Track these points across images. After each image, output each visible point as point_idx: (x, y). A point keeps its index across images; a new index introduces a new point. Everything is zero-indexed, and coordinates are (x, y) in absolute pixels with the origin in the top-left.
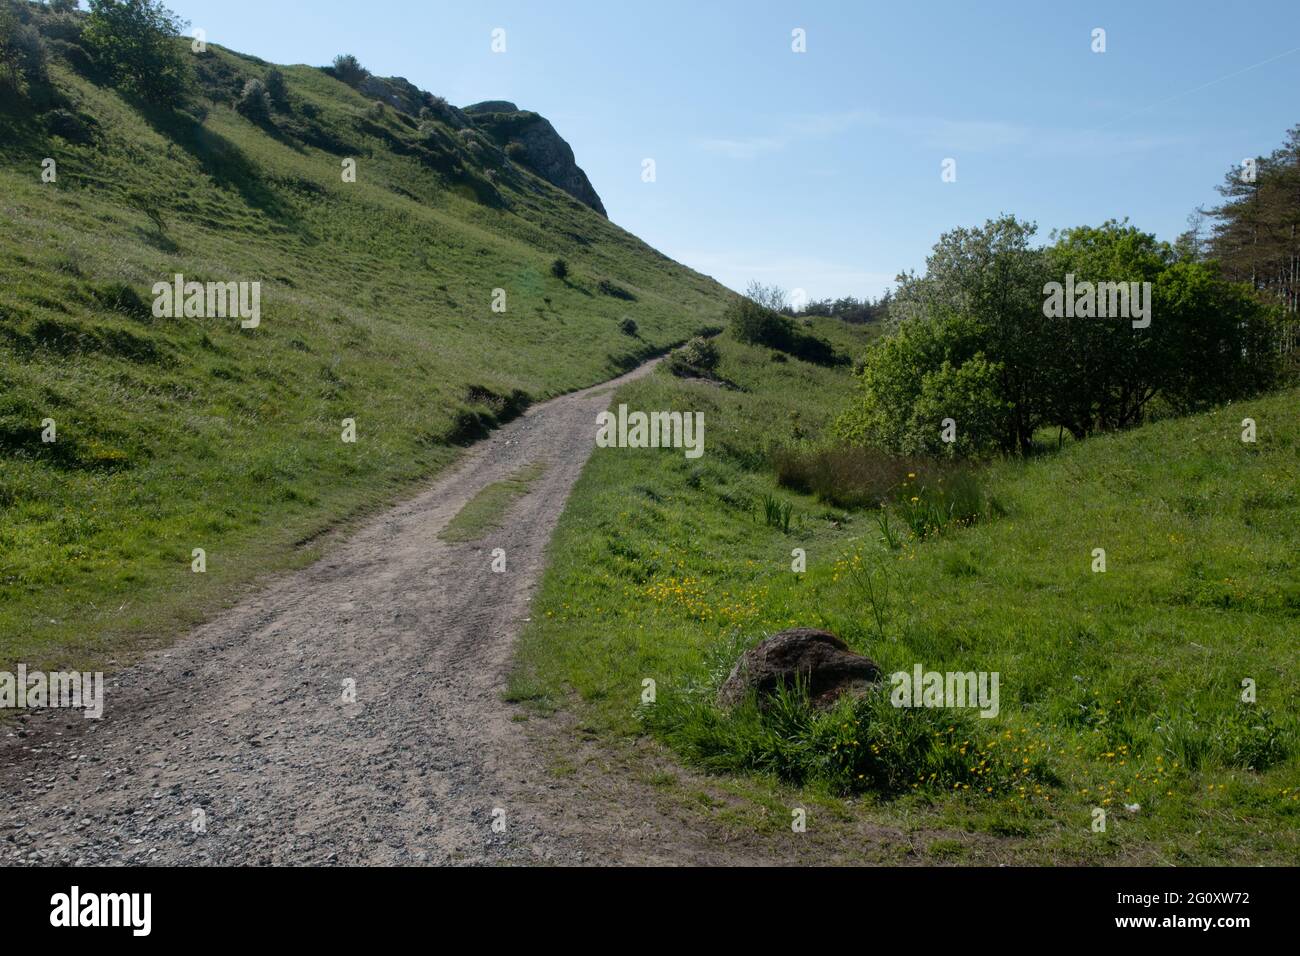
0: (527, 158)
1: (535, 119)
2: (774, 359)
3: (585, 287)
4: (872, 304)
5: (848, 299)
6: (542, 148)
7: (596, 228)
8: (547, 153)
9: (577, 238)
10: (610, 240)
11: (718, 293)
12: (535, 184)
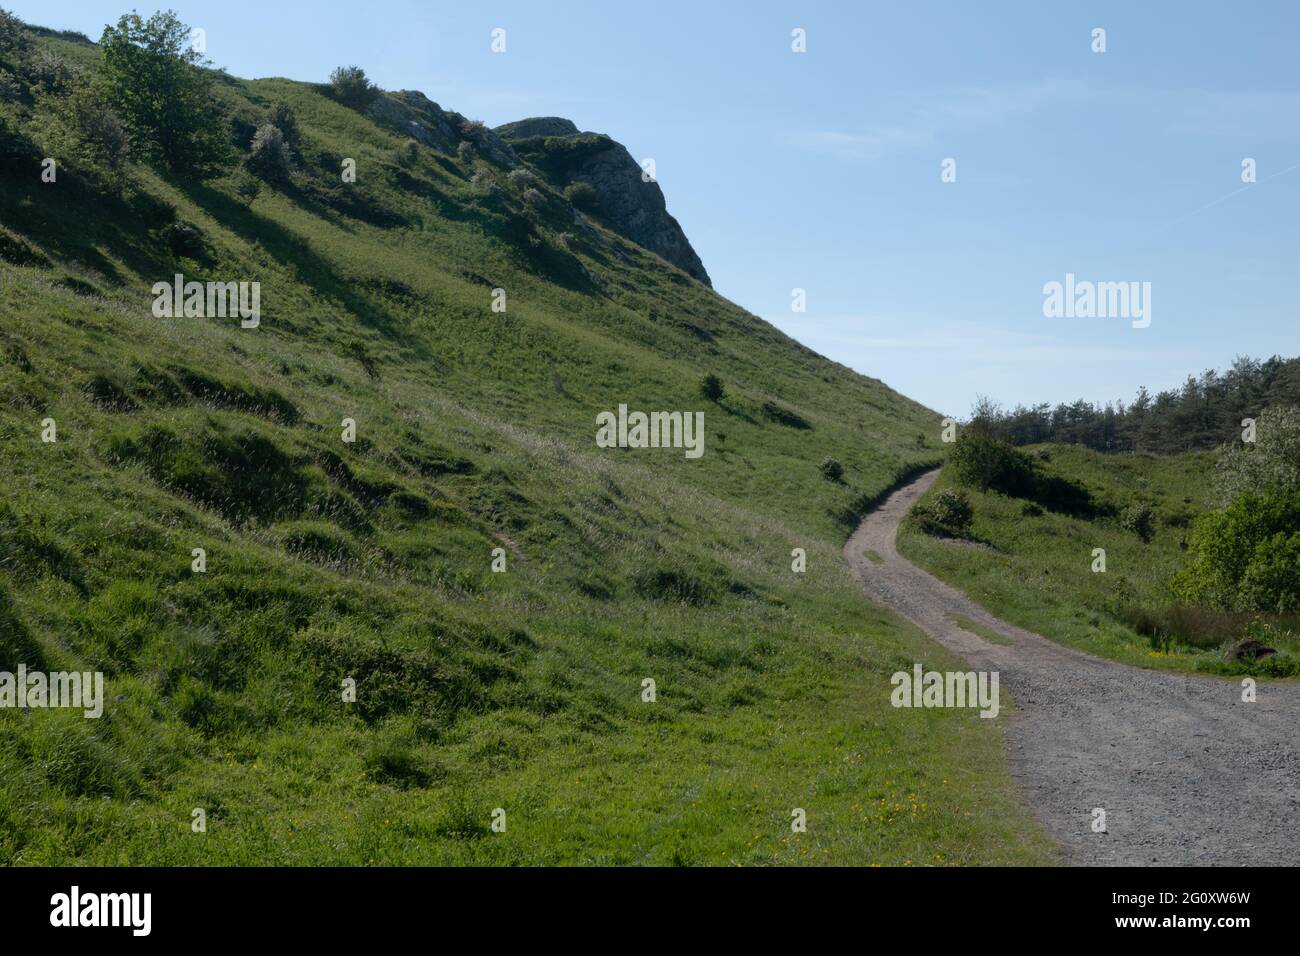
0: (596, 204)
1: (605, 145)
2: (1025, 512)
3: (747, 412)
4: (1116, 411)
5: (1078, 405)
6: (618, 189)
7: (713, 313)
8: (626, 196)
9: (698, 332)
10: (736, 330)
11: (896, 407)
12: (618, 247)
